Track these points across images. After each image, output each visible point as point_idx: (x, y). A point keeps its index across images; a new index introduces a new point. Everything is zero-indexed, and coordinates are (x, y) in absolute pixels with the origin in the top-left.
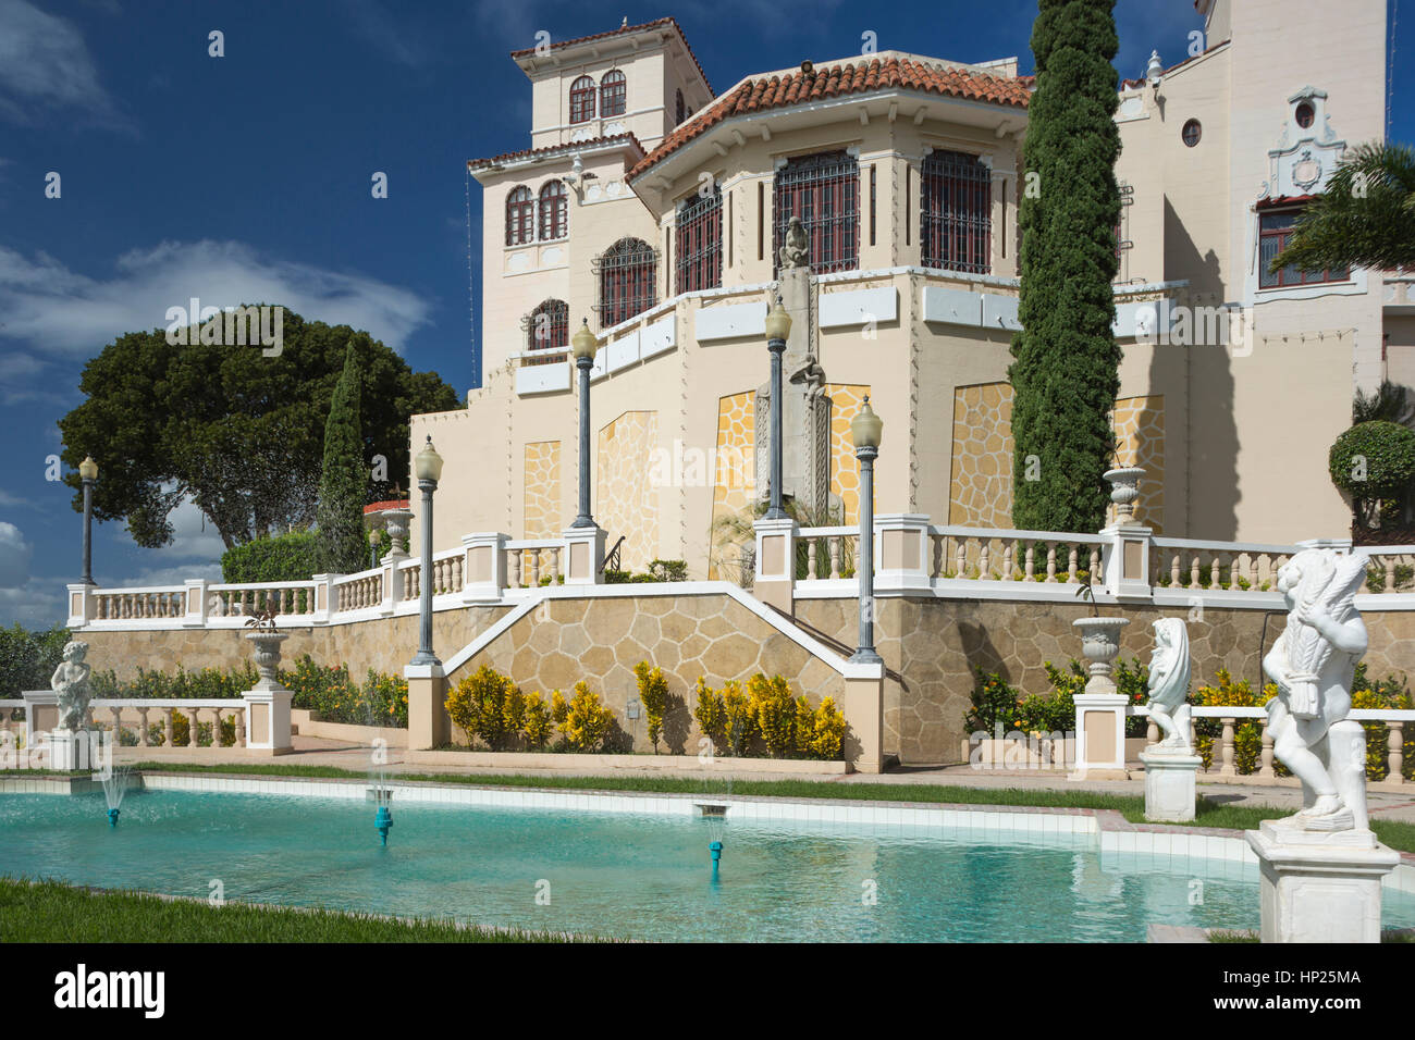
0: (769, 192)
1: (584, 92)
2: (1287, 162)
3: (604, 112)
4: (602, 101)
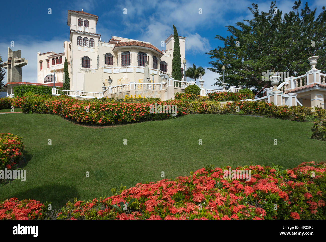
0: (137, 55)
1: (81, 21)
3: (84, 26)
4: (84, 24)
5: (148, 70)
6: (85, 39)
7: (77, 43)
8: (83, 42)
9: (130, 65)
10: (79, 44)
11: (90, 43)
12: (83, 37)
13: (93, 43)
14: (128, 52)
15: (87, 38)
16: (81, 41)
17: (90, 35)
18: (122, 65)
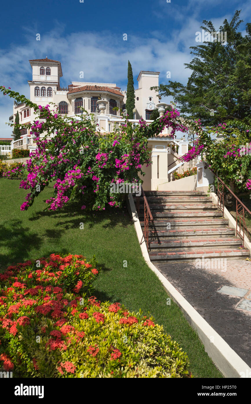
0: (90, 101)
1: (43, 70)
2: (149, 105)
3: (46, 74)
4: (46, 72)
6: (43, 89)
7: (35, 94)
10: (36, 95)
11: (48, 92)
12: (40, 87)
13: (51, 91)
14: (81, 98)
15: (45, 87)
16: (39, 91)
17: (48, 83)
18: (75, 113)
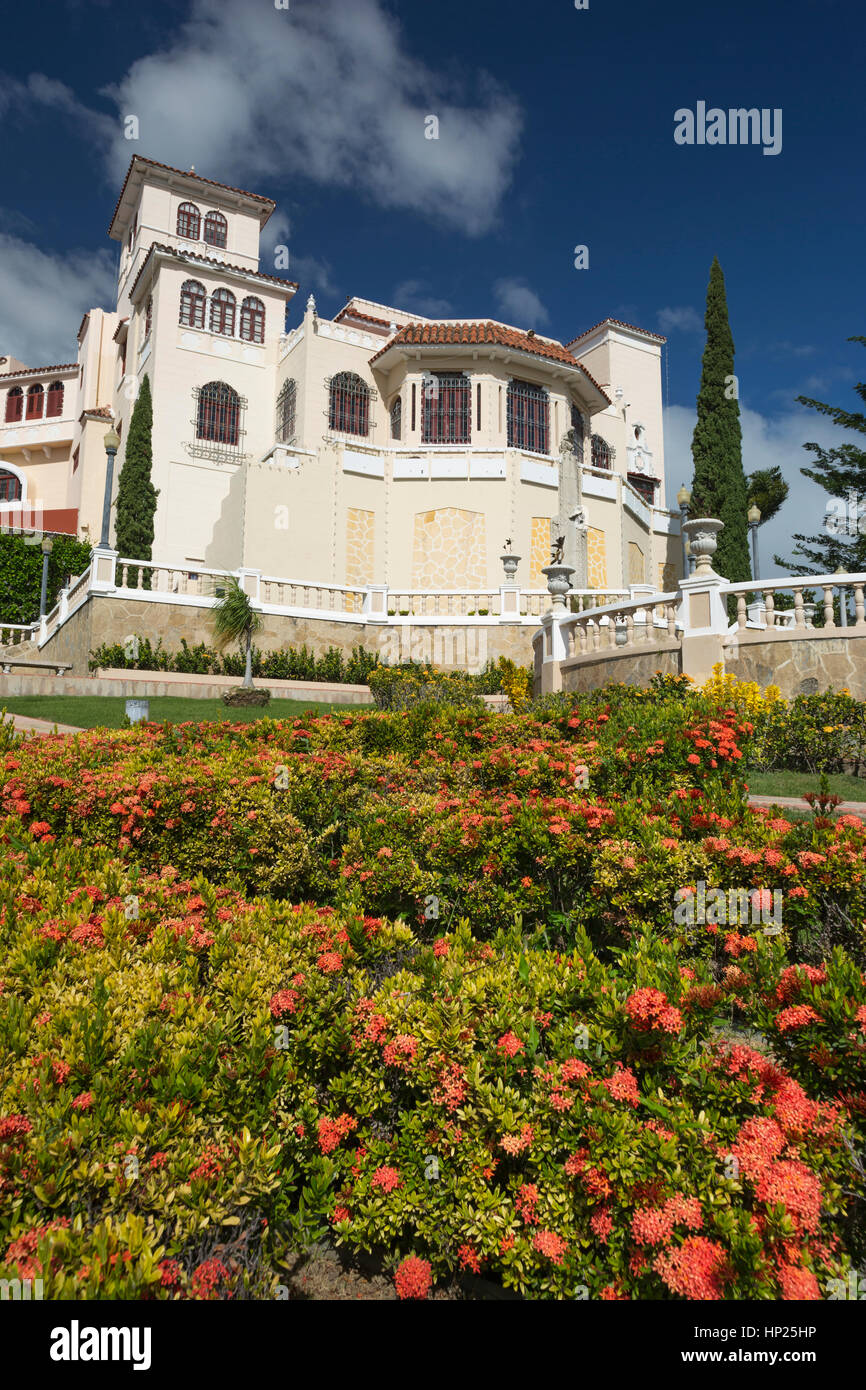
0: (504, 394)
2: (632, 455)
3: (206, 239)
4: (206, 230)
5: (573, 475)
6: (223, 301)
7: (181, 314)
8: (208, 311)
9: (467, 440)
10: (187, 321)
11: (242, 320)
12: (210, 286)
13: (259, 319)
14: (459, 374)
15: (230, 293)
16: (200, 303)
17: (250, 279)
18: (425, 440)
